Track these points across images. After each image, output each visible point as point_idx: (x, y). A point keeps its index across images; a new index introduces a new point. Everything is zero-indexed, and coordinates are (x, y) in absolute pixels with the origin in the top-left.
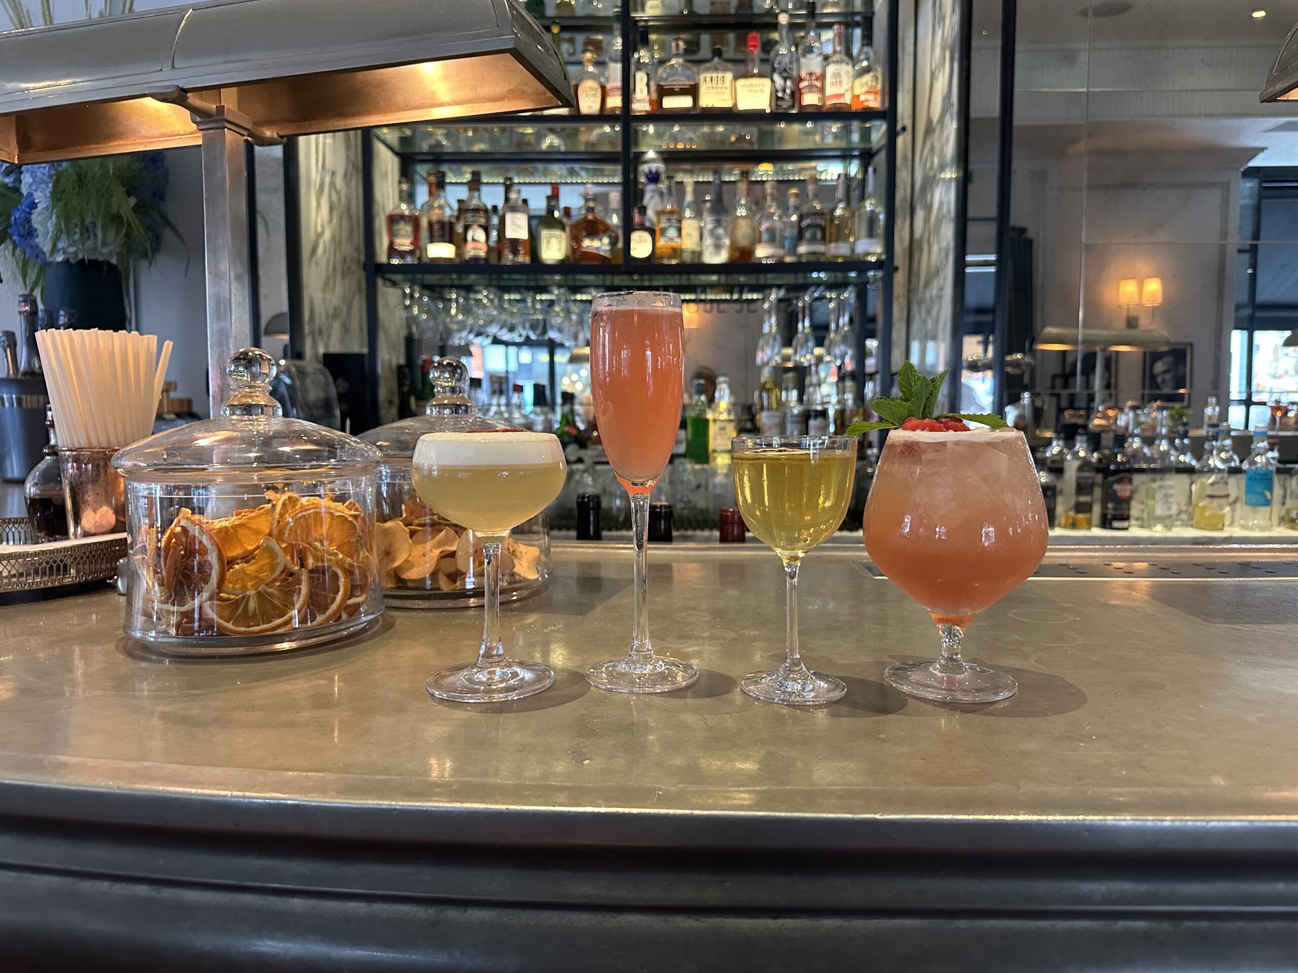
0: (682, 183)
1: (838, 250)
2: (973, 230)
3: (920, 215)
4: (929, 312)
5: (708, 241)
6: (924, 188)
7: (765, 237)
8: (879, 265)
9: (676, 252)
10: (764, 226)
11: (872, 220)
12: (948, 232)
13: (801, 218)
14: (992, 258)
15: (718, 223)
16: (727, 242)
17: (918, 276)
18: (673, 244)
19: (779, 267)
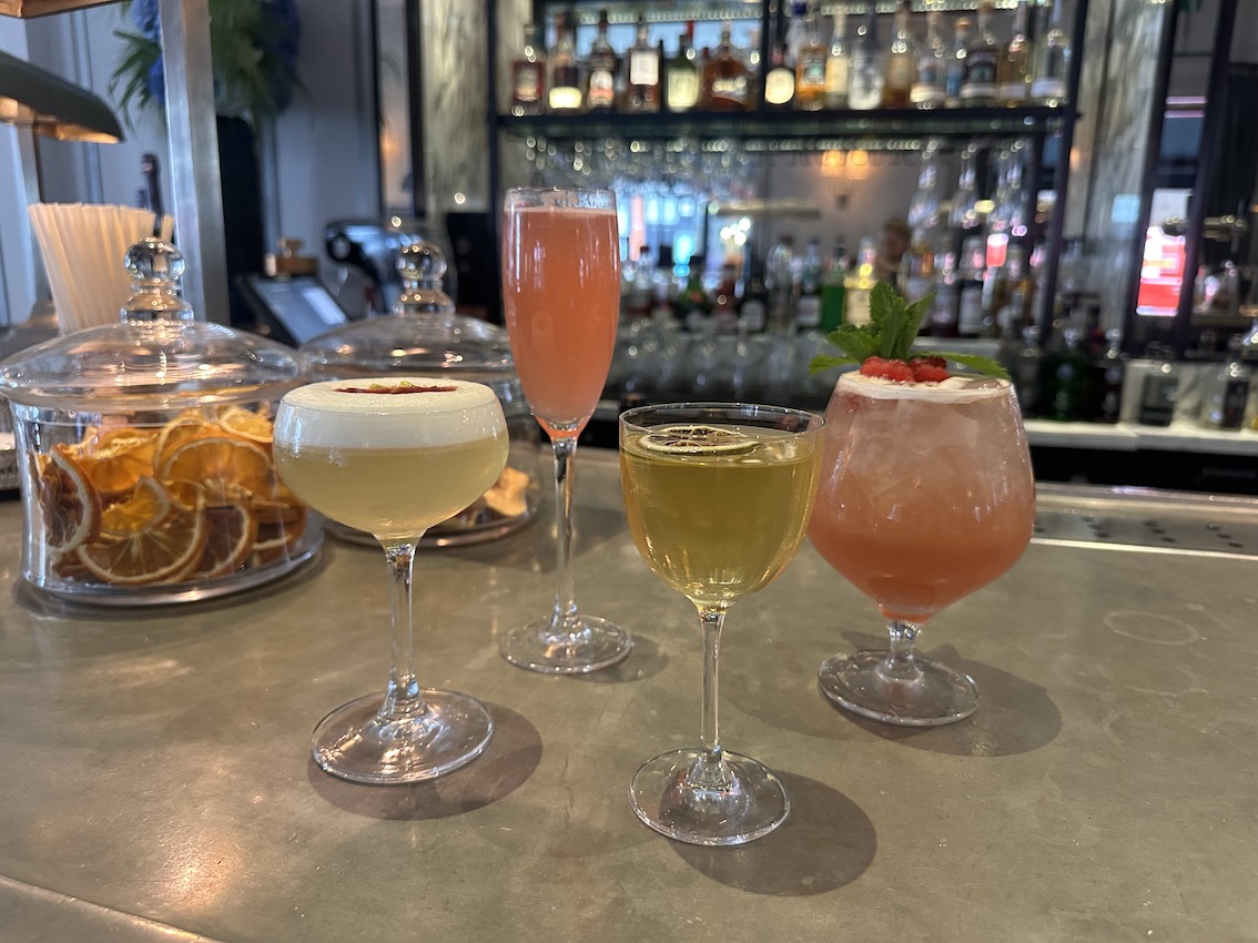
0: (830, 16)
1: (1009, 93)
2: (1179, 68)
3: (1117, 49)
4: (1116, 167)
5: (857, 83)
6: (1125, 17)
7: (924, 76)
8: (1059, 110)
9: (820, 95)
10: (924, 64)
11: (1054, 55)
12: (1148, 72)
13: (969, 54)
14: (1201, 101)
15: (869, 61)
16: (878, 83)
17: (1108, 125)
18: (816, 87)
19: (939, 112)
